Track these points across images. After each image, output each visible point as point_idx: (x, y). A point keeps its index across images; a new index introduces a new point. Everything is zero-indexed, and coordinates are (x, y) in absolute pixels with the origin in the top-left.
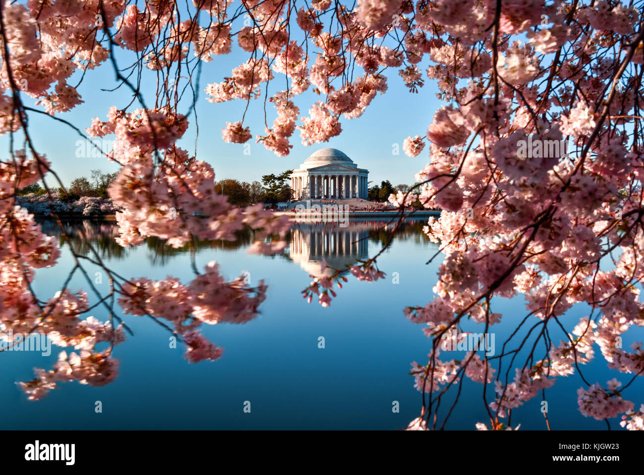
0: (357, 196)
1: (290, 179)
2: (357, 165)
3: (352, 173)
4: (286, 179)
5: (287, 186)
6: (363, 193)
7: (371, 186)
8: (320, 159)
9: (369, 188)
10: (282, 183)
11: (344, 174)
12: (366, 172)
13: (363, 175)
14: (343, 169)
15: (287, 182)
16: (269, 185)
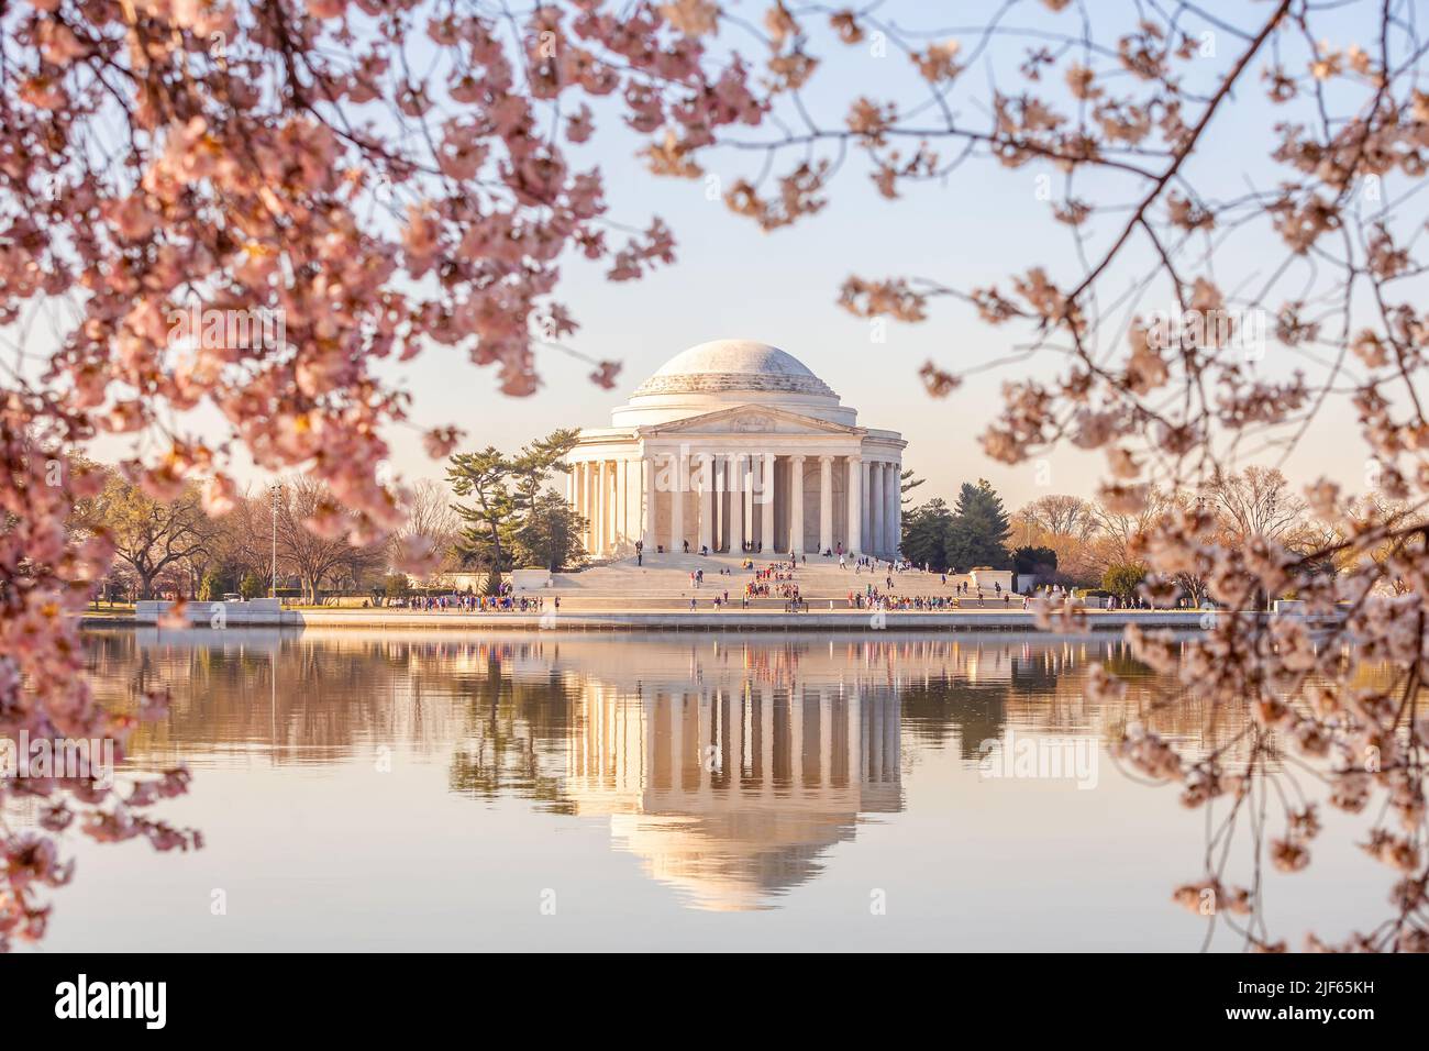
0: (854, 543)
1: (566, 469)
2: (854, 413)
3: (828, 447)
4: (550, 470)
5: (553, 498)
6: (879, 531)
7: (915, 501)
8: (696, 385)
9: (905, 508)
10: (531, 489)
11: (797, 449)
12: (896, 442)
13: (882, 453)
14: (792, 426)
15: (553, 482)
16: (476, 496)
